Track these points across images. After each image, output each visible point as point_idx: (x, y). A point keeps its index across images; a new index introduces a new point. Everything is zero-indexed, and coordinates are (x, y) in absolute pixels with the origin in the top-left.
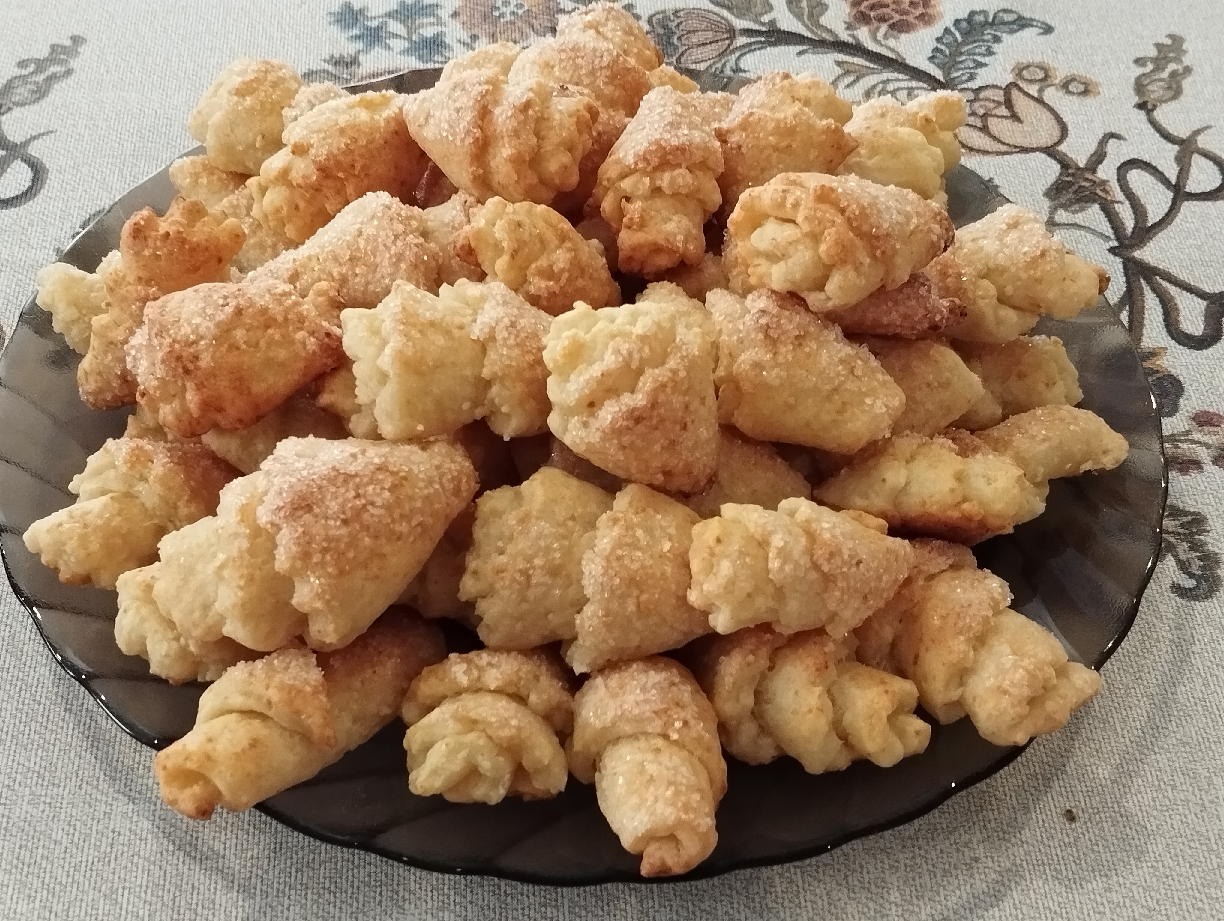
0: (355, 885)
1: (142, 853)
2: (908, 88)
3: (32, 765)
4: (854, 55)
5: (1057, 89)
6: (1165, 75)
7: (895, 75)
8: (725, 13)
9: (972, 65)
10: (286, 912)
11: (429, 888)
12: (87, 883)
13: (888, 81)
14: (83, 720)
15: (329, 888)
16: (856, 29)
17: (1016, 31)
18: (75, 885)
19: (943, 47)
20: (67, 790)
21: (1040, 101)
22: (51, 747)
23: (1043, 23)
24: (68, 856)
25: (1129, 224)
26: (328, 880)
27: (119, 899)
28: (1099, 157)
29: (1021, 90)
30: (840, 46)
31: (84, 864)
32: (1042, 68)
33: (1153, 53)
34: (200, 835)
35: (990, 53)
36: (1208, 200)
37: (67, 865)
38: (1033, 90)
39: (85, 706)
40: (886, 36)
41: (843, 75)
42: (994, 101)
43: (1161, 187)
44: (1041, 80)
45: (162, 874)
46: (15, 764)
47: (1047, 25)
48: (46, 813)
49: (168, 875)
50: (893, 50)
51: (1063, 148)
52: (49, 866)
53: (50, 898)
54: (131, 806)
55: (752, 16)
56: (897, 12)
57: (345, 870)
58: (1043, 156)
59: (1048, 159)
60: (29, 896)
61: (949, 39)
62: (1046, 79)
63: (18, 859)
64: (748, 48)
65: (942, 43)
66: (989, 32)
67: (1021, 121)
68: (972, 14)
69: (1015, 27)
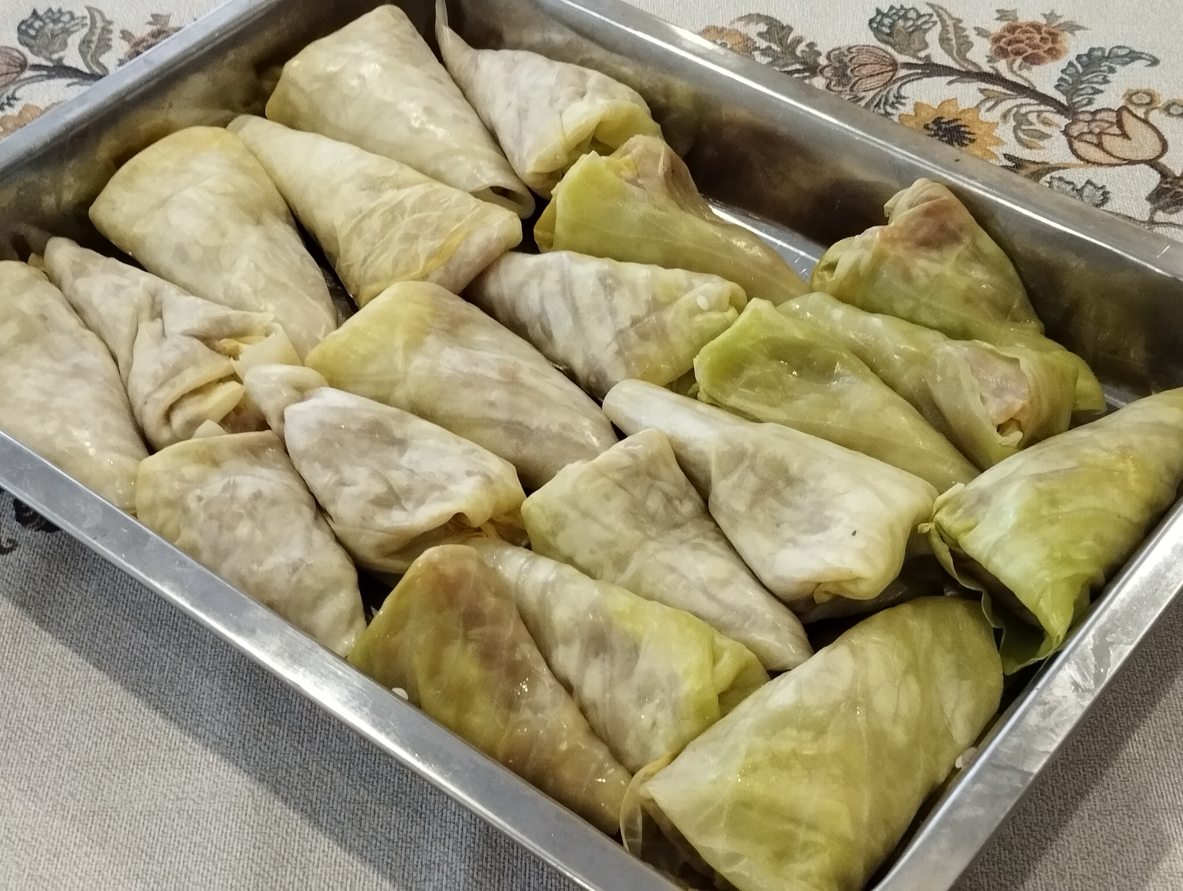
2: (1037, 111)
4: (994, 84)
5: (1160, 112)
7: (1027, 100)
8: (889, 49)
9: (1091, 91)
13: (1022, 105)
16: (996, 61)
17: (1127, 63)
19: (1067, 77)
21: (1146, 121)
23: (1151, 56)
29: (1130, 112)
30: (983, 76)
32: (1148, 94)
35: (1106, 81)
38: (1140, 112)
40: (1020, 67)
41: (985, 100)
42: (1107, 122)
44: (1147, 104)
47: (1154, 57)
50: (1026, 80)
51: (1163, 160)
55: (911, 52)
56: (1030, 47)
58: (1147, 167)
59: (1151, 169)
61: (1072, 70)
62: (1151, 104)
64: (908, 79)
65: (1067, 74)
66: (1105, 66)
67: (1129, 138)
68: (1092, 50)
69: (1127, 59)
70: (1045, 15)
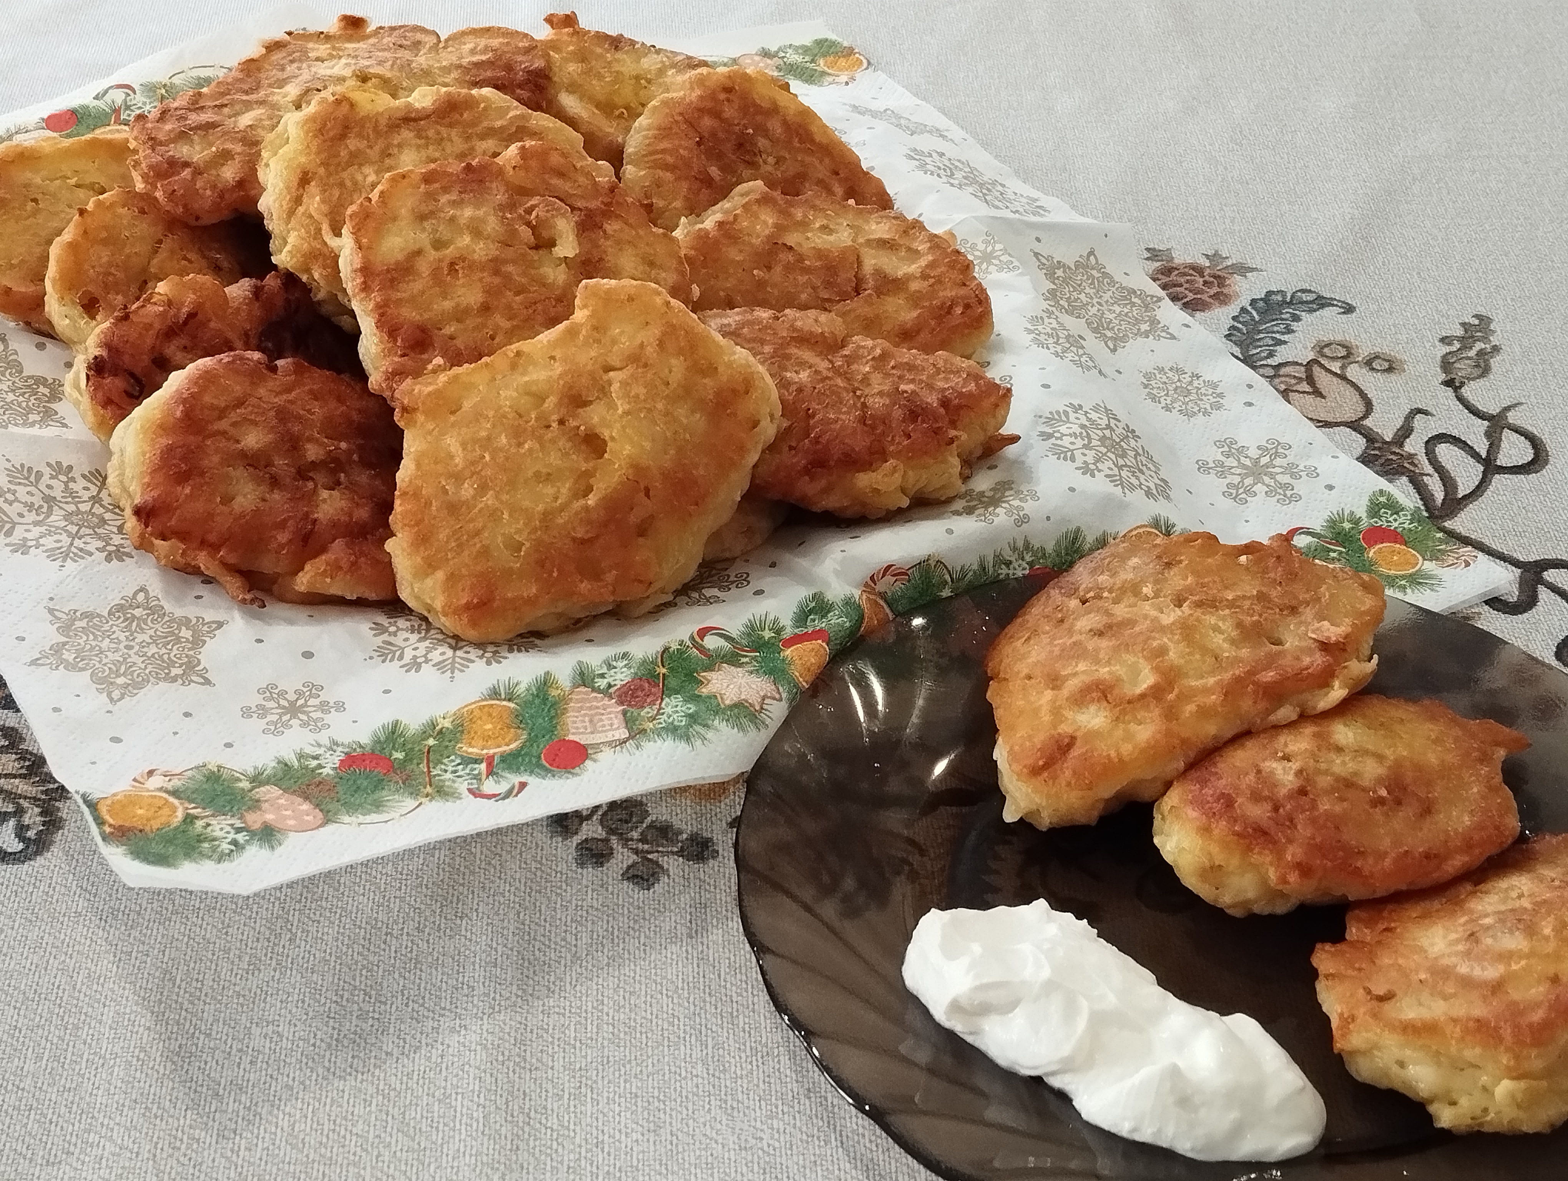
0: (684, 1094)
1: (472, 1062)
3: (358, 984)
5: (1361, 367)
6: (1472, 353)
9: (1271, 342)
10: (617, 1118)
11: (757, 1098)
12: (421, 1090)
14: (404, 943)
15: (658, 1097)
17: (1315, 311)
18: (409, 1092)
19: (1240, 326)
20: (394, 1007)
21: (1343, 377)
22: (375, 968)
23: (1343, 302)
24: (400, 1066)
25: (1439, 495)
26: (656, 1090)
27: (453, 1103)
28: (1406, 431)
29: (1322, 366)
31: (416, 1073)
32: (1343, 346)
33: (1460, 332)
34: (529, 1048)
36: (1520, 473)
37: (399, 1074)
38: (1335, 367)
39: (405, 930)
42: (1295, 377)
43: (1472, 461)
44: (1343, 358)
45: (493, 1080)
46: (341, 983)
47: (1348, 304)
48: (376, 1027)
49: (500, 1082)
51: (1367, 422)
52: (382, 1075)
53: (386, 1101)
54: (458, 1021)
56: (1190, 291)
57: (673, 1081)
58: (1348, 430)
59: (1353, 433)
60: (365, 1100)
61: (1246, 317)
62: (1348, 355)
63: (351, 1067)
65: (1240, 322)
66: (1288, 311)
67: (1324, 397)
68: (1269, 293)
69: (1315, 306)
70: (1207, 256)
